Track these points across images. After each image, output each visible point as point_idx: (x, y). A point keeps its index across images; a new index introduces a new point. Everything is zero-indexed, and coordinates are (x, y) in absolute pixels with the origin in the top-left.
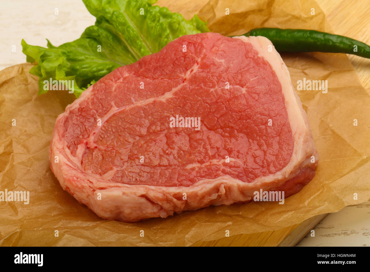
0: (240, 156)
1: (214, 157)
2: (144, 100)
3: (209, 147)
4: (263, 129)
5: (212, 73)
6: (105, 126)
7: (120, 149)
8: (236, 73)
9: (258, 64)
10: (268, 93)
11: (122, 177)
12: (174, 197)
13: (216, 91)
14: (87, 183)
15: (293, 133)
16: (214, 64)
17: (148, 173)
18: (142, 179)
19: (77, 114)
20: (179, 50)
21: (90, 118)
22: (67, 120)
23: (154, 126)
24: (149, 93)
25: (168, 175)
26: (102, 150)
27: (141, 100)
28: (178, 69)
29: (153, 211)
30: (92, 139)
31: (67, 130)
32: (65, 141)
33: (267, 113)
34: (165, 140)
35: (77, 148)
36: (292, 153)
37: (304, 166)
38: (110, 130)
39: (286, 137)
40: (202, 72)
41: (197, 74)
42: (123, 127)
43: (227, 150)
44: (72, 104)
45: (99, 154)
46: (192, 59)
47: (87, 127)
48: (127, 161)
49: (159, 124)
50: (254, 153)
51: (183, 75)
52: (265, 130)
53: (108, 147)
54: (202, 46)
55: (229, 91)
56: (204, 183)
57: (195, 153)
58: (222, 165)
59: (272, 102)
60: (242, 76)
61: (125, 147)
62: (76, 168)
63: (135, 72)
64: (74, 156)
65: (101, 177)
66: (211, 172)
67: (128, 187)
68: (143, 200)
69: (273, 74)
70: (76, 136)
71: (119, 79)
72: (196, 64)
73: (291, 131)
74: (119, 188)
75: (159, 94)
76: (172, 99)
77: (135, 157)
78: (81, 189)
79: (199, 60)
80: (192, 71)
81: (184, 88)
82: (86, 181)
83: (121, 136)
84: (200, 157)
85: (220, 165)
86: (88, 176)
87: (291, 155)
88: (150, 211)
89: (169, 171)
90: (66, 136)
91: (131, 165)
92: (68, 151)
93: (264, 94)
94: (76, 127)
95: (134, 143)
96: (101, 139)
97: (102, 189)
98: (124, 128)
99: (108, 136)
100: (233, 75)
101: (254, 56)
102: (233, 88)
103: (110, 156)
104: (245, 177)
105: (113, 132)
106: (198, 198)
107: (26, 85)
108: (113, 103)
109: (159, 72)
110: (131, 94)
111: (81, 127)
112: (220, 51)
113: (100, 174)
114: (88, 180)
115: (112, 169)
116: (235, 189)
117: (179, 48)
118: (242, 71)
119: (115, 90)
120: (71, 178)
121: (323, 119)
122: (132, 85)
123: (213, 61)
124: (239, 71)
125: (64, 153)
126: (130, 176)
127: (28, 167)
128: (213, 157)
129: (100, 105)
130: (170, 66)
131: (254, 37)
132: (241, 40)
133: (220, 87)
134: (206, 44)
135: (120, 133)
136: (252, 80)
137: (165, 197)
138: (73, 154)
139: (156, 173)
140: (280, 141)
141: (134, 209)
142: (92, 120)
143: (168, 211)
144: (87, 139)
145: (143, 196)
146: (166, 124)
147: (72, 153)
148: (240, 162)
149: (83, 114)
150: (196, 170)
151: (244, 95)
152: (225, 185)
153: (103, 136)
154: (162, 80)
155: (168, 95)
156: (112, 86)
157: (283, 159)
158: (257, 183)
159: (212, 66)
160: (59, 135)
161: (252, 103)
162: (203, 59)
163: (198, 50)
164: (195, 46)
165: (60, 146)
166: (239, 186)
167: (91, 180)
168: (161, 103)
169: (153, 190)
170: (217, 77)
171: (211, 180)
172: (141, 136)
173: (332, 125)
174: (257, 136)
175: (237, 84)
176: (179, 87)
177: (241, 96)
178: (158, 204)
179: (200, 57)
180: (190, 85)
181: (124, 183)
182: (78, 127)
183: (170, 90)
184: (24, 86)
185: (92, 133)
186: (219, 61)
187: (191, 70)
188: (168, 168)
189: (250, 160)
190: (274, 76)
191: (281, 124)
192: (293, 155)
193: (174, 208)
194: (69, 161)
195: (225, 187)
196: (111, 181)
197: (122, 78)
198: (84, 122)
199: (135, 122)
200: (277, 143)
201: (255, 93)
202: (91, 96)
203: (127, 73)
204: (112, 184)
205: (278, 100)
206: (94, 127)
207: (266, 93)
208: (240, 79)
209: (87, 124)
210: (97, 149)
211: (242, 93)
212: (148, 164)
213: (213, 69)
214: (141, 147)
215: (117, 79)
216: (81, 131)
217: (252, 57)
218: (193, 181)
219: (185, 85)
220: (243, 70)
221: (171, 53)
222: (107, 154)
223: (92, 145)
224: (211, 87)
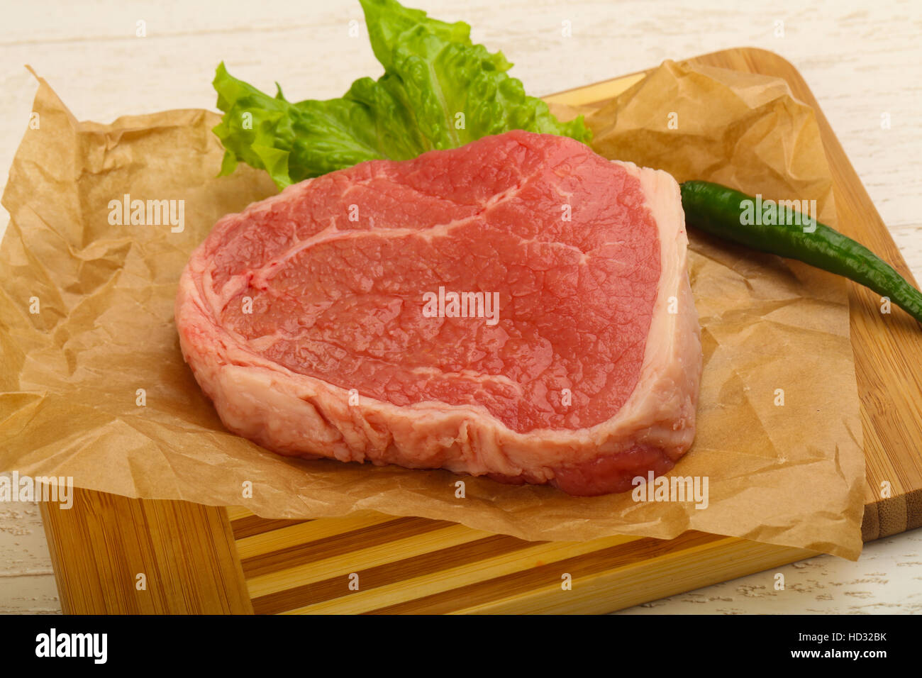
0: (524, 378)
1: (474, 366)
2: (391, 228)
3: (474, 346)
4: (590, 343)
5: (539, 211)
6: (302, 256)
7: (306, 304)
8: (583, 224)
9: (634, 221)
10: (629, 278)
11: (286, 353)
12: (366, 419)
13: (530, 247)
14: (217, 347)
15: (644, 365)
16: (549, 196)
17: (338, 361)
18: (321, 368)
19: (261, 223)
20: (495, 152)
21: (279, 236)
22: (236, 227)
23: (390, 282)
24: (407, 218)
25: (373, 373)
26: (273, 296)
27: (387, 227)
28: (479, 187)
29: (321, 439)
30: (266, 271)
31: (226, 244)
32: (213, 262)
33: (609, 313)
34: (397, 311)
35: (228, 280)
36: (625, 401)
37: (645, 437)
38: (307, 266)
39: (627, 369)
40: (521, 204)
41: (510, 205)
42: (334, 266)
43: (505, 361)
44: (261, 202)
45: (265, 302)
46: (512, 176)
47: (266, 249)
48: (309, 329)
49: (401, 278)
50: (553, 380)
51: (483, 201)
52: (592, 344)
53: (286, 294)
54: (542, 158)
55: (554, 252)
56: (433, 408)
57: (442, 350)
58: (481, 385)
59: (629, 295)
60: (592, 232)
61: (316, 304)
62: (209, 314)
63: (400, 175)
64: (216, 292)
65: (246, 341)
66: (455, 390)
67: (287, 375)
68: (308, 409)
69: (656, 246)
70: (239, 261)
71: (364, 179)
72: (515, 187)
73: (642, 361)
74: (270, 371)
75: (424, 224)
76: (444, 239)
77: (326, 324)
78: (203, 355)
79: (525, 181)
80: (503, 197)
81: (473, 226)
82: (215, 341)
83: (320, 282)
84: (448, 360)
85: (477, 383)
86: (224, 334)
87: (621, 404)
88: (317, 437)
89: (379, 367)
90: (219, 253)
91: (313, 338)
92: (208, 280)
93: (621, 277)
94: (245, 244)
95: (337, 302)
96: (281, 277)
97: (240, 364)
98: (333, 270)
99: (297, 275)
100: (575, 225)
101: (634, 204)
102: (565, 250)
103: (282, 311)
104: (515, 421)
105: (311, 272)
106: (412, 435)
107: (199, 152)
108: (333, 219)
109: (441, 184)
110: (372, 212)
111: (256, 247)
112: (572, 176)
113: (248, 337)
114: (221, 342)
115: (273, 332)
116: (489, 438)
117: (497, 149)
118: (598, 225)
119: (347, 196)
120: (190, 329)
121: (738, 374)
122: (381, 196)
123: (550, 191)
124: (592, 222)
125: (200, 281)
126: (300, 356)
127: (138, 301)
128: (471, 367)
129: (309, 216)
130: (466, 178)
131: (652, 170)
132: (625, 169)
133: (541, 241)
134: (550, 154)
135: (321, 277)
136: (608, 244)
137: (350, 415)
138: (216, 287)
139: (352, 364)
140: (614, 373)
141: (286, 422)
142: (283, 240)
143: (354, 449)
144: (257, 270)
145: (309, 400)
146: (413, 282)
147: (214, 286)
148: (517, 389)
149: (272, 224)
150: (429, 379)
151: (580, 267)
152: (472, 423)
153: (287, 274)
154: (442, 201)
155: (441, 231)
156: (346, 187)
157: (604, 407)
158: (533, 437)
159: (544, 199)
160: (206, 248)
161: (588, 285)
162: (531, 181)
163: (530, 163)
164: (527, 154)
165: (198, 266)
166: (496, 433)
167: (225, 343)
168: (422, 242)
169: (331, 394)
170: (544, 221)
171: (447, 405)
172: (358, 293)
173: (749, 389)
174: (573, 352)
175: (575, 244)
176: (466, 221)
177: (574, 267)
178: (335, 427)
179: (529, 175)
180: (487, 223)
181: (284, 366)
182: (251, 245)
183: (445, 222)
184: (194, 152)
185: (271, 263)
186: (563, 193)
187: (500, 195)
188: (379, 363)
189: (540, 390)
190: (655, 251)
191: (629, 342)
192: (625, 405)
193: (366, 448)
194: (201, 297)
195: (469, 428)
196: (262, 354)
197: (370, 180)
198: (266, 240)
199: (358, 264)
200: (606, 375)
201: (602, 270)
202: (301, 196)
203: (384, 173)
204: (260, 361)
205: (643, 296)
206: (279, 254)
207: (626, 277)
208: (586, 235)
209: (270, 246)
210: (265, 293)
211: (577, 263)
212: (345, 345)
213: (543, 204)
214: (348, 311)
215: (360, 178)
216: (252, 254)
217: (630, 204)
218: (413, 399)
219: (479, 220)
220: (602, 223)
221: (478, 155)
222: (278, 307)
223: (260, 283)
224: (525, 237)
